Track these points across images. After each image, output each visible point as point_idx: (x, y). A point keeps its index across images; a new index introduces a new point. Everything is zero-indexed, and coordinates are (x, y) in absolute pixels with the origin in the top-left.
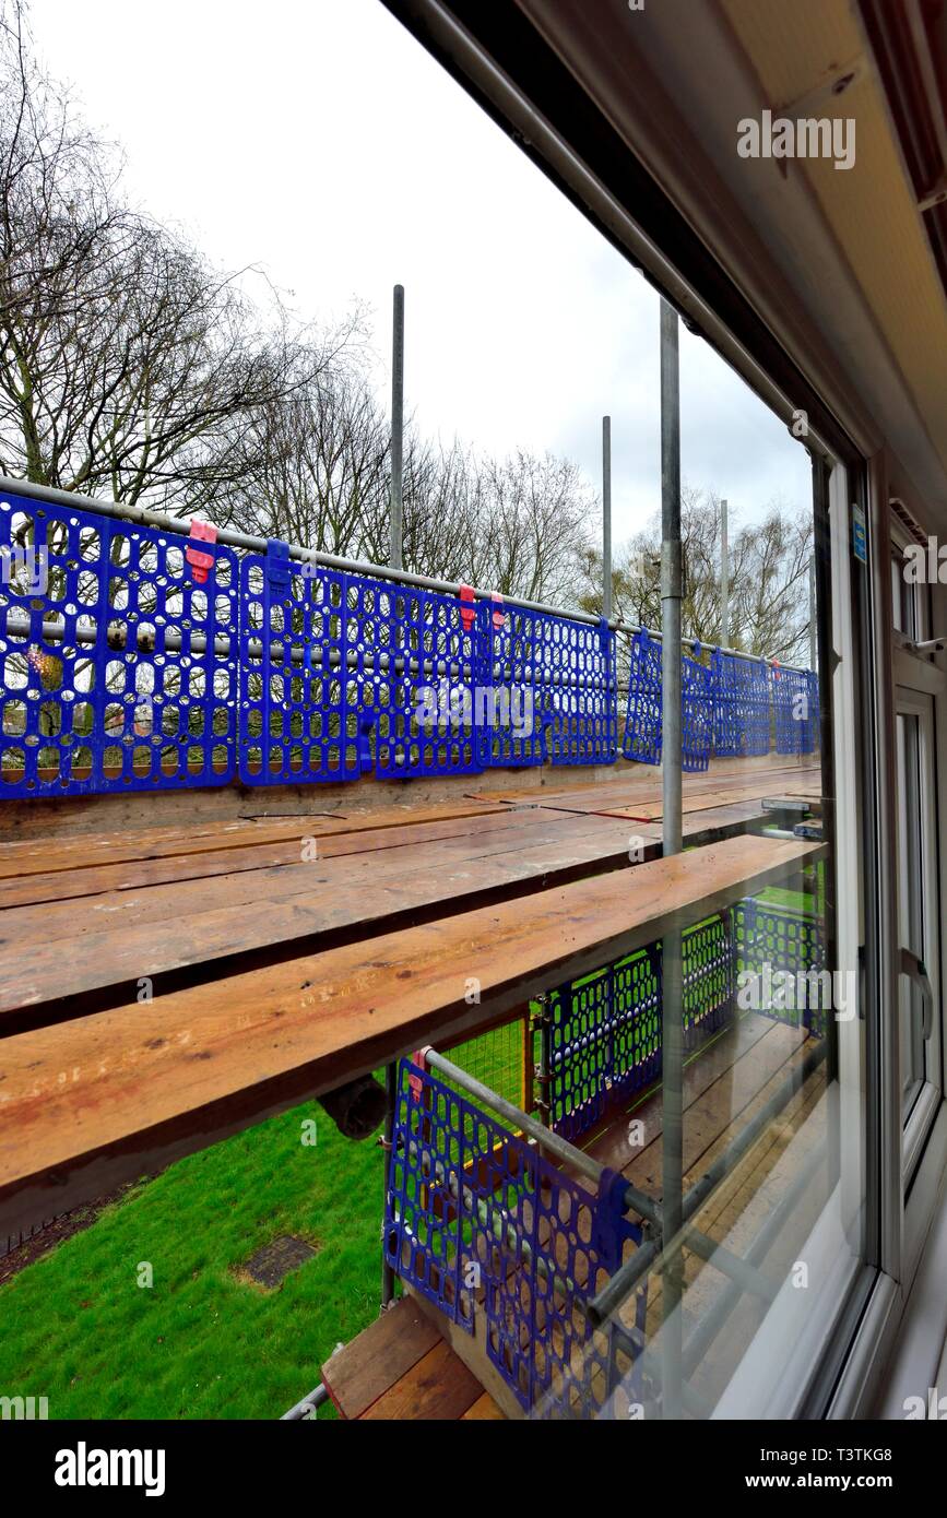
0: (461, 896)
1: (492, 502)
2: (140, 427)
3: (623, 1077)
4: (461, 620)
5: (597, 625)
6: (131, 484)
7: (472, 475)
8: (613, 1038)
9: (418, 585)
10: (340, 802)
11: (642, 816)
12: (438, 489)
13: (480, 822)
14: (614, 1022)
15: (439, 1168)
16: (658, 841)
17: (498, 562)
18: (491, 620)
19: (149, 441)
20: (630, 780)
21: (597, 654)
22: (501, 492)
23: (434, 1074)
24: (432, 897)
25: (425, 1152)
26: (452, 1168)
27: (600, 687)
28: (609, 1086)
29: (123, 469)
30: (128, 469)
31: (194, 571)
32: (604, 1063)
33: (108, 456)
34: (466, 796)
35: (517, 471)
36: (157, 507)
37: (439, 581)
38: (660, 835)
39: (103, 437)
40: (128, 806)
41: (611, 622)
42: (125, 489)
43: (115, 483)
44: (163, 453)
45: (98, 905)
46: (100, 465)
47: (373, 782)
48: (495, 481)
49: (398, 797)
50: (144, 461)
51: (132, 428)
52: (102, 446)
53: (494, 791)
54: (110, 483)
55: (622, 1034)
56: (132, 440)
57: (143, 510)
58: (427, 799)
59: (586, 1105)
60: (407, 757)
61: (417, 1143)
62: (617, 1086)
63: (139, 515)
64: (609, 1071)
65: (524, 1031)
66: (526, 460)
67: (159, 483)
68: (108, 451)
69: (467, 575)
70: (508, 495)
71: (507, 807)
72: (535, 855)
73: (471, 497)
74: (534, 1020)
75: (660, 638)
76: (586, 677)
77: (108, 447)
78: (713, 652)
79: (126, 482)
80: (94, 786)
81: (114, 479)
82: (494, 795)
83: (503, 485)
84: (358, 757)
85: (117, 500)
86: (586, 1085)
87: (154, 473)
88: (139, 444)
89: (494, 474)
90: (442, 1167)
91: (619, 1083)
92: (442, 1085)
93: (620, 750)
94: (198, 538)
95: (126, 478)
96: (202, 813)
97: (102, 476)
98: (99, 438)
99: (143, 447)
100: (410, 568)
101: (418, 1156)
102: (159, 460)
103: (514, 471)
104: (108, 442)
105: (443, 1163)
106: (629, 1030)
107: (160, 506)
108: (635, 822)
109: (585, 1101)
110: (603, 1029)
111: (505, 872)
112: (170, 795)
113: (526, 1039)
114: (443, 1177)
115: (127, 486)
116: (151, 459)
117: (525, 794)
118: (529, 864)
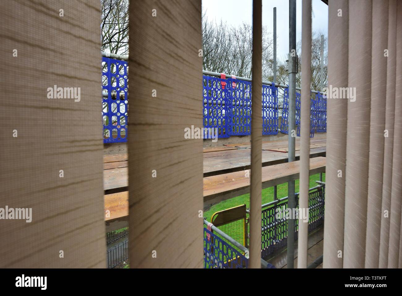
0: (216, 171)
1: (234, 43)
2: (117, 27)
3: (280, 241)
4: (221, 85)
5: (271, 85)
6: (115, 47)
7: (227, 34)
8: (276, 227)
9: (210, 75)
11: (284, 151)
12: (215, 40)
13: (227, 153)
14: (277, 223)
15: (216, 261)
16: (287, 158)
17: (237, 65)
18: (231, 85)
19: (120, 32)
20: (283, 140)
21: (271, 96)
22: (238, 39)
23: (214, 233)
24: (207, 171)
25: (212, 257)
26: (220, 261)
27: (272, 107)
28: (275, 243)
29: (112, 42)
30: (114, 42)
32: (273, 235)
33: (107, 38)
34: (224, 145)
35: (243, 31)
36: (123, 54)
37: (216, 73)
38: (288, 156)
39: (106, 32)
41: (276, 84)
42: (113, 49)
43: (110, 47)
44: (124, 36)
45: (113, 171)
46: (106, 41)
48: (236, 35)
50: (119, 39)
51: (114, 28)
52: (105, 35)
53: (233, 144)
54: (109, 47)
55: (279, 227)
56: (114, 32)
57: (120, 55)
58: (211, 146)
59: (266, 248)
61: (209, 254)
62: (277, 243)
63: (118, 57)
64: (274, 238)
65: (244, 222)
66: (246, 26)
67: (123, 46)
68: (107, 36)
69: (226, 70)
70: (241, 40)
71: (237, 148)
72: (243, 161)
73: (227, 42)
74: (248, 219)
75: (300, 90)
76: (266, 104)
77: (107, 35)
78: (317, 94)
79: (113, 46)
81: (110, 46)
82: (233, 145)
83: (238, 36)
85: (111, 52)
86: (266, 242)
87: (121, 42)
88: (116, 33)
89: (235, 33)
90: (217, 261)
91: (278, 243)
92: (217, 236)
93: (279, 130)
95: (113, 45)
97: (106, 45)
98: (105, 32)
99: (118, 34)
100: (206, 69)
101: (210, 258)
102: (123, 38)
103: (242, 31)
104: (107, 34)
105: (217, 260)
106: (282, 226)
107: (124, 54)
108: (281, 153)
109: (266, 247)
110: (273, 225)
111: (232, 165)
113: (245, 225)
114: (217, 264)
115: (114, 48)
116: (121, 38)
117: (244, 144)
118: (240, 163)
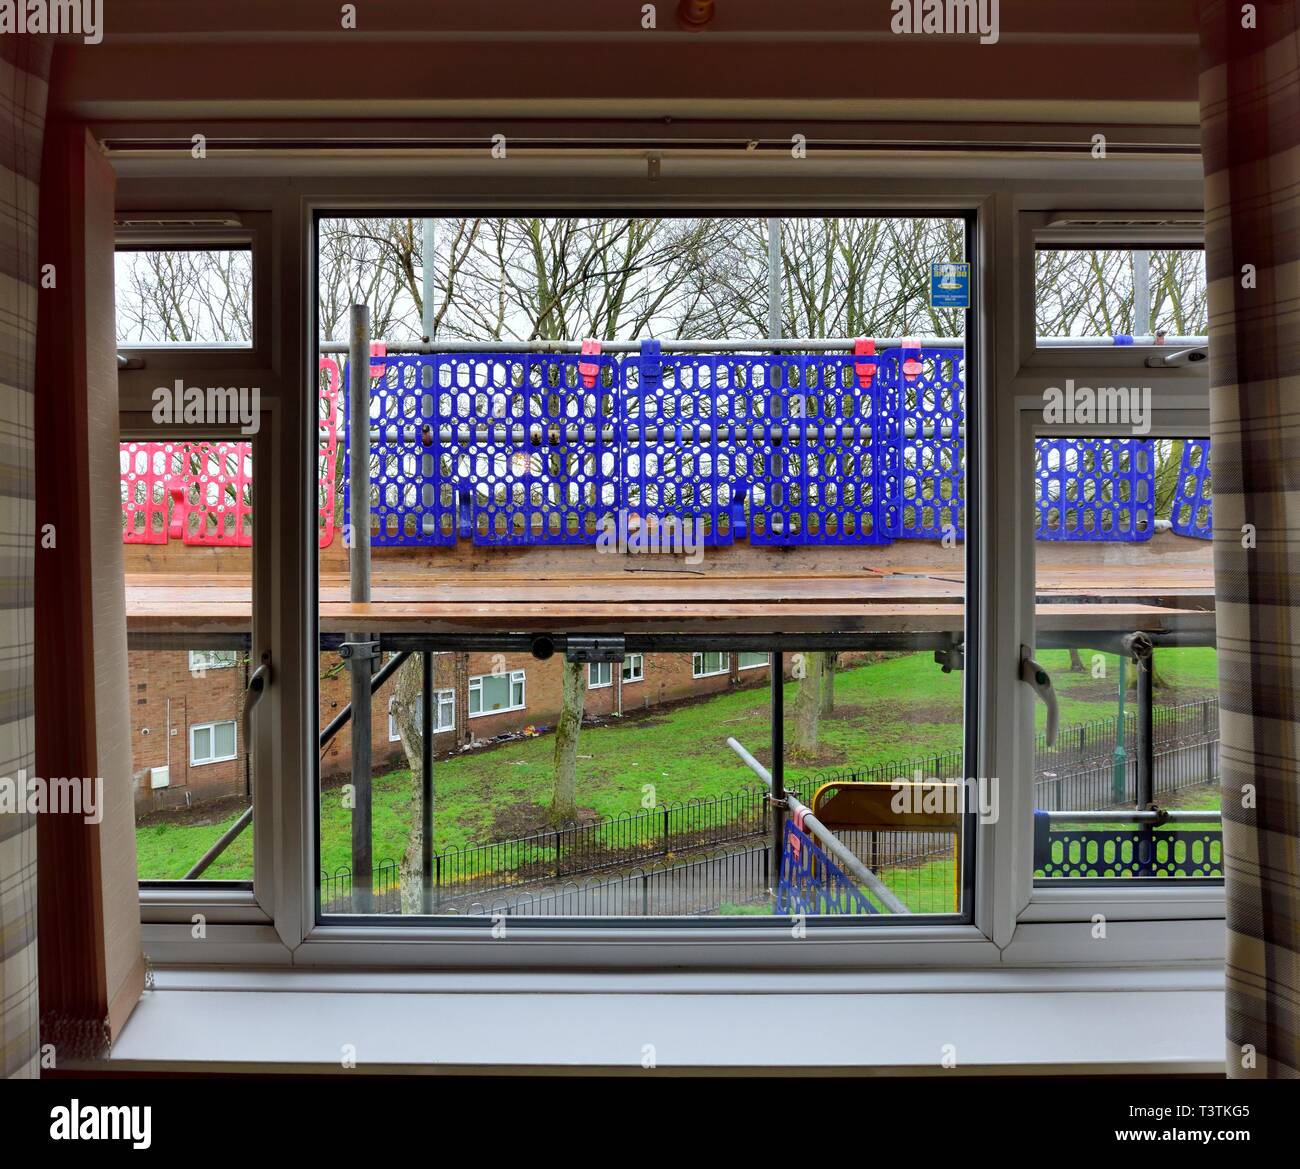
10: (715, 565)
18: (901, 370)
20: (1185, 566)
31: (586, 379)
34: (864, 568)
40: (547, 555)
47: (749, 548)
49: (778, 565)
60: (786, 526)
80: (526, 540)
84: (731, 523)
93: (1164, 523)
94: (587, 353)
96: (597, 564)
112: (575, 549)
